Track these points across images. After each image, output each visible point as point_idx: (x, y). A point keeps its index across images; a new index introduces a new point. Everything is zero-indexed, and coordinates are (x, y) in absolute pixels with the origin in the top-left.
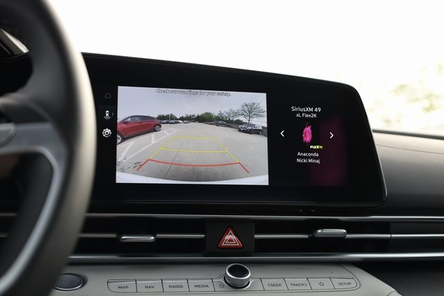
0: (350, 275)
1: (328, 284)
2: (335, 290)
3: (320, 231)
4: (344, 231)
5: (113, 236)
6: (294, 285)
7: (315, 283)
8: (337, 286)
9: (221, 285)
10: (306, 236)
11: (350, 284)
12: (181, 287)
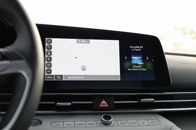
0: (156, 119)
1: (146, 122)
2: (149, 125)
3: (142, 100)
4: (153, 99)
5: (53, 103)
6: (131, 123)
7: (140, 122)
8: (150, 123)
9: (100, 124)
10: (137, 102)
11: (156, 122)
12: (83, 124)
